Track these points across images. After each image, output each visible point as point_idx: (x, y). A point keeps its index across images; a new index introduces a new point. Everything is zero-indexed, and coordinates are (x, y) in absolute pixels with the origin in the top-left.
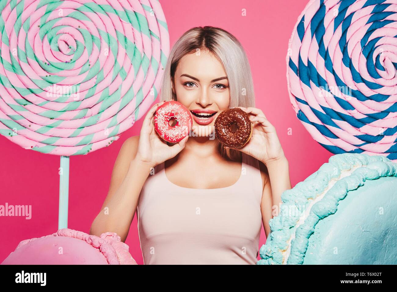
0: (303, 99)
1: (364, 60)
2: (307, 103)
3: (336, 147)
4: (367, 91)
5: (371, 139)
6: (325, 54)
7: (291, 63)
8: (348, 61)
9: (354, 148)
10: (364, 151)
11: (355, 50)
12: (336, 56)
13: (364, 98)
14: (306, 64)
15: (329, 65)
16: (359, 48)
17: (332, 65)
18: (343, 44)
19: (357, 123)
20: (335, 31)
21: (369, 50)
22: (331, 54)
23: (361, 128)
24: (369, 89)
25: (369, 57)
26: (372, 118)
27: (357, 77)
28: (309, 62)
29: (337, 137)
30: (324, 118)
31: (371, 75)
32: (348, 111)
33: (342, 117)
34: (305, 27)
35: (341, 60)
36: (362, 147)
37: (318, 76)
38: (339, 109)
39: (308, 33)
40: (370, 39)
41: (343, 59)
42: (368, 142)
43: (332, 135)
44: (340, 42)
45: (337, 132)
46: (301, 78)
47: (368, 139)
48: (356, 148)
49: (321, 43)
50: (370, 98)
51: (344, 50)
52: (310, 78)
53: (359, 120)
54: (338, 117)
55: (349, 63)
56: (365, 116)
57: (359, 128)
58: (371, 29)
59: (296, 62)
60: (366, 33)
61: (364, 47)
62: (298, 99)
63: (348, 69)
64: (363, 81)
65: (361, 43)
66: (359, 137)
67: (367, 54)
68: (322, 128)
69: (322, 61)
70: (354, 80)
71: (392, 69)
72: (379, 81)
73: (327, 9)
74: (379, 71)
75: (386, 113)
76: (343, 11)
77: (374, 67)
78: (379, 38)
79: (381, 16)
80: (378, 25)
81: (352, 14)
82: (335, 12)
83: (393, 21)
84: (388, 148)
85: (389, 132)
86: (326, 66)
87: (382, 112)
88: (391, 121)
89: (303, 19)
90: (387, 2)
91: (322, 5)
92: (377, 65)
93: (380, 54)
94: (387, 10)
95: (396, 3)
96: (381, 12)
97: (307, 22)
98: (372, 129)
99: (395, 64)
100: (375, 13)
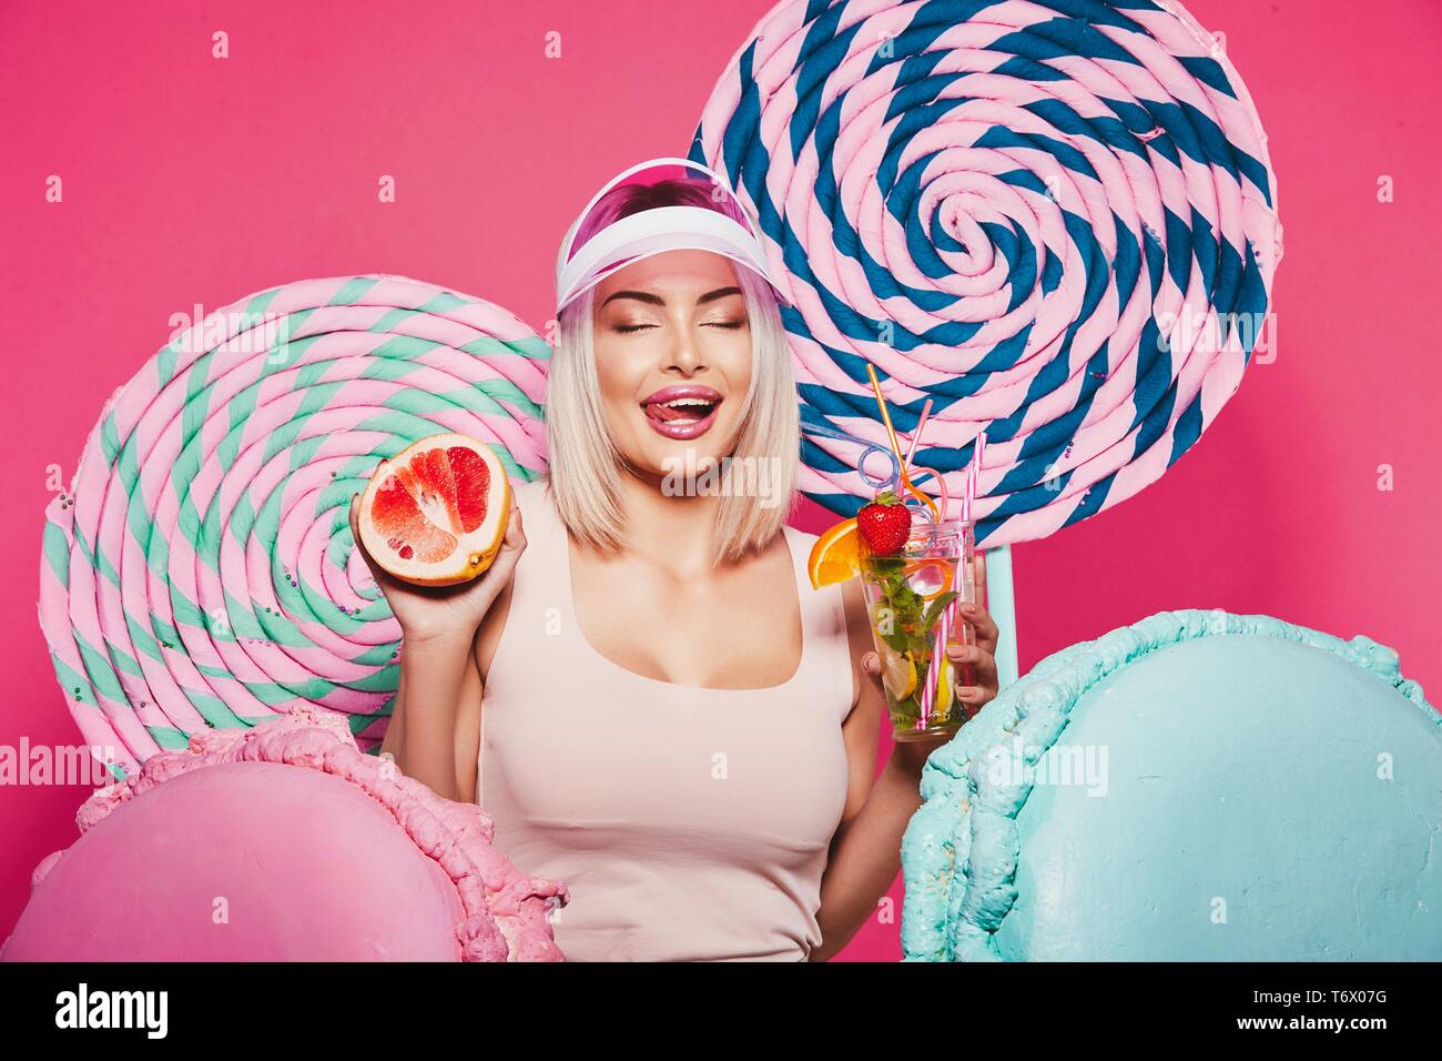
1: (894, 229)
3: (848, 496)
4: (917, 319)
5: (949, 459)
6: (779, 230)
8: (849, 241)
10: (934, 496)
11: (865, 207)
12: (814, 231)
13: (911, 340)
15: (797, 260)
16: (875, 196)
17: (807, 257)
18: (828, 192)
19: (904, 418)
20: (796, 158)
21: (907, 196)
22: (796, 226)
23: (912, 432)
24: (923, 313)
25: (906, 215)
26: (943, 395)
27: (884, 282)
29: (850, 469)
31: (925, 271)
34: (709, 158)
35: (830, 237)
38: (844, 384)
40: (903, 163)
41: (833, 236)
42: (941, 469)
43: (834, 464)
44: (817, 188)
45: (843, 453)
47: (939, 461)
49: (762, 200)
50: (929, 338)
51: (834, 208)
53: (905, 408)
54: (843, 406)
55: (852, 246)
56: (922, 394)
57: (908, 430)
58: (901, 134)
60: (890, 148)
61: (890, 194)
63: (853, 262)
64: (902, 290)
65: (878, 178)
66: (914, 458)
67: (901, 210)
69: (776, 251)
70: (873, 292)
71: (978, 242)
72: (947, 284)
73: (763, 92)
74: (946, 256)
75: (979, 374)
76: (809, 92)
77: (930, 248)
78: (928, 157)
79: (925, 90)
80: (919, 116)
81: (840, 98)
82: (788, 100)
83: (964, 99)
84: (996, 478)
85: (1000, 431)
86: (788, 261)
87: (968, 373)
88: (1002, 394)
89: (699, 135)
90: (936, 45)
91: (748, 85)
92: (936, 238)
93: (940, 203)
94: (943, 67)
95: (967, 44)
96: (922, 80)
97: (711, 142)
98: (948, 429)
99: (988, 229)
100: (906, 84)
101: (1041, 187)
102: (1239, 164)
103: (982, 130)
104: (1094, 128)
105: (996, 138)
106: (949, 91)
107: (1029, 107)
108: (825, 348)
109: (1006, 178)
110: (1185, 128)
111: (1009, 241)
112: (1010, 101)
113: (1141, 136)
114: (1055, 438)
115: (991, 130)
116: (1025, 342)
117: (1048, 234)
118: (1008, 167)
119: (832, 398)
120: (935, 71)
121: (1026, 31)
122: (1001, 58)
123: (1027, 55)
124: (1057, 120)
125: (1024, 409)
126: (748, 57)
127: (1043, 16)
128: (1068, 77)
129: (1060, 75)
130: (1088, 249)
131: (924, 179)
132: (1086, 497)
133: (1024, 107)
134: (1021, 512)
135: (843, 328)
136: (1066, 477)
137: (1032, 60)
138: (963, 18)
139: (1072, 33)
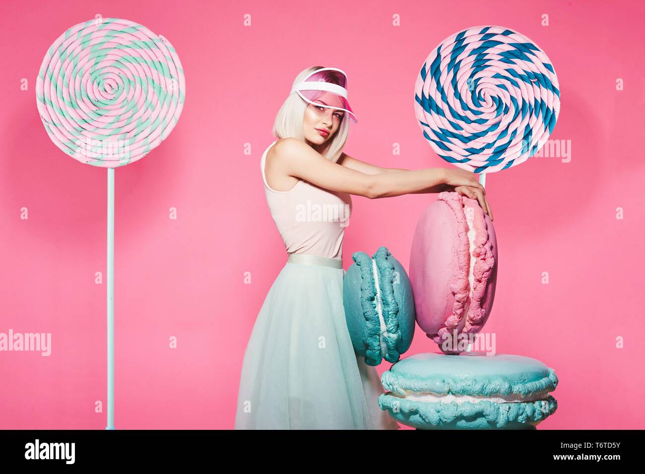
0: (426, 123)
1: (470, 94)
2: (428, 126)
3: (450, 157)
4: (472, 117)
5: (475, 151)
6: (441, 90)
7: (417, 97)
8: (458, 95)
9: (463, 158)
10: (470, 160)
11: (463, 88)
12: (450, 92)
13: (470, 122)
14: (428, 98)
15: (444, 98)
16: (466, 86)
17: (447, 98)
18: (455, 83)
19: (465, 140)
20: (448, 74)
21: (474, 87)
22: (446, 90)
23: (468, 144)
24: (473, 115)
25: (473, 92)
26: (476, 136)
27: (465, 107)
28: (429, 96)
29: (451, 150)
30: (441, 136)
31: (475, 105)
32: (459, 131)
33: (455, 136)
34: (427, 71)
36: (468, 157)
37: (437, 106)
38: (452, 129)
39: (429, 76)
40: (474, 79)
41: (454, 94)
42: (473, 153)
43: (447, 149)
44: (452, 81)
45: (451, 147)
46: (424, 108)
47: (473, 151)
49: (438, 83)
50: (474, 122)
51: (455, 88)
52: (431, 107)
53: (466, 138)
54: (451, 135)
55: (459, 97)
56: (471, 135)
57: (466, 143)
58: (474, 72)
59: (420, 96)
60: (471, 75)
62: (422, 123)
63: (458, 101)
64: (469, 109)
65: (467, 81)
66: (467, 150)
67: (472, 90)
69: (439, 95)
70: (462, 108)
71: (490, 100)
72: (481, 109)
73: (442, 58)
74: (481, 102)
75: (486, 132)
76: (453, 59)
77: (477, 99)
78: (480, 78)
79: (482, 62)
80: (479, 69)
81: (460, 61)
82: (448, 60)
83: (490, 66)
84: (487, 157)
85: (489, 146)
86: (442, 98)
87: (483, 132)
88: (490, 138)
89: (425, 65)
90: (485, 52)
91: (439, 55)
92: (479, 98)
93: (481, 89)
94: (486, 58)
95: (493, 53)
96: (481, 60)
97: (428, 68)
98: (477, 144)
99: (492, 97)
100: (477, 60)
101: (507, 89)
102: (554, 89)
103: (494, 74)
104: (521, 77)
105: (497, 76)
106: (487, 63)
108: (448, 120)
109: (498, 86)
110: (543, 80)
111: (498, 101)
112: (501, 67)
113: (531, 80)
114: (502, 150)
115: (496, 74)
116: (499, 126)
117: (506, 101)
118: (499, 83)
119: (449, 133)
120: (484, 58)
121: (508, 52)
122: (500, 57)
123: (507, 57)
124: (512, 74)
125: (495, 142)
126: (439, 48)
127: (512, 49)
128: (516, 64)
129: (514, 63)
130: (516, 105)
131: (478, 84)
132: (507, 164)
133: (505, 70)
134: (491, 166)
135: (454, 116)
136: (503, 159)
137: (508, 59)
138: (493, 47)
139: (518, 53)
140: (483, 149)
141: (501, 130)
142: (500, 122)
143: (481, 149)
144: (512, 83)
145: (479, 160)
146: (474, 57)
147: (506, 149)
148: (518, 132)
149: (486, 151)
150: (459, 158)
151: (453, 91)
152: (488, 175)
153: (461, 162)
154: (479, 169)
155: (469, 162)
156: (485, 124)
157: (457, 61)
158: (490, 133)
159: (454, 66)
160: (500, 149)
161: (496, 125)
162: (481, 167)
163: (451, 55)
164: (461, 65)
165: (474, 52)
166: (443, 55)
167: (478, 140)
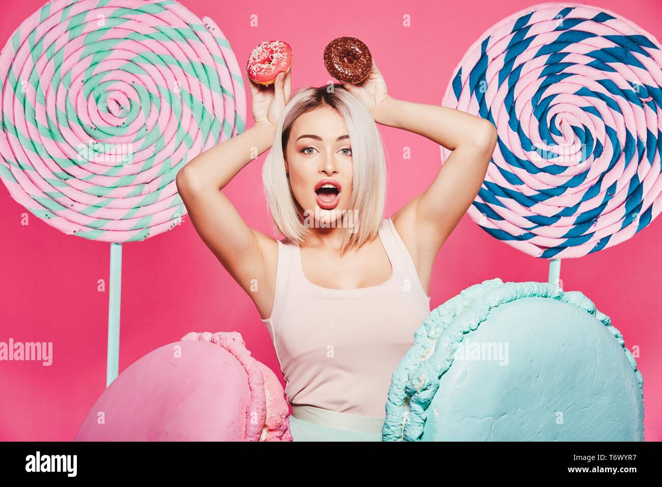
1: (535, 123)
3: (500, 230)
4: (540, 162)
5: (545, 221)
6: (487, 115)
8: (515, 125)
9: (523, 232)
10: (535, 235)
11: (524, 111)
12: (501, 118)
13: (535, 170)
16: (530, 108)
18: (510, 104)
19: (527, 201)
20: (499, 87)
21: (543, 110)
22: (494, 115)
23: (531, 208)
25: (542, 119)
26: (546, 194)
27: (526, 144)
29: (502, 219)
30: (486, 194)
32: (516, 186)
33: (508, 194)
34: (463, 82)
35: (507, 122)
36: (533, 231)
38: (504, 183)
39: (466, 90)
40: (543, 97)
41: (509, 122)
42: (541, 224)
43: (496, 217)
44: (506, 100)
45: (502, 212)
47: (540, 221)
48: (525, 232)
49: (482, 102)
50: (543, 170)
51: (511, 111)
53: (529, 198)
54: (503, 193)
55: (516, 127)
56: (537, 193)
57: (529, 207)
58: (545, 85)
60: (539, 90)
61: (536, 107)
63: (516, 134)
65: (532, 101)
66: (529, 219)
67: (540, 115)
68: (484, 207)
70: (523, 147)
71: (570, 133)
73: (490, 59)
74: (555, 136)
75: (562, 189)
76: (509, 62)
77: (548, 132)
78: (554, 96)
79: (557, 68)
80: (553, 79)
81: (521, 66)
82: (500, 64)
83: (572, 74)
84: (565, 231)
85: (568, 212)
87: (558, 187)
88: (570, 198)
89: (460, 71)
90: (564, 50)
91: (484, 56)
92: (552, 129)
93: (556, 115)
94: (566, 60)
95: (577, 52)
96: (557, 64)
97: (465, 77)
98: (546, 209)
99: (575, 129)
100: (549, 64)
101: (599, 115)
103: (578, 88)
104: (625, 94)
105: (583, 92)
106: (567, 70)
107: (599, 82)
108: (498, 167)
109: (584, 109)
111: (584, 135)
112: (590, 78)
113: (643, 100)
114: (590, 219)
115: (582, 88)
116: (585, 177)
117: (599, 134)
118: (586, 105)
119: (499, 189)
120: (562, 61)
121: (603, 50)
122: (590, 60)
123: (601, 60)
124: (610, 88)
125: (579, 204)
126: (485, 44)
127: (611, 45)
128: (616, 71)
129: (613, 70)
130: (615, 143)
131: (551, 105)
132: (598, 244)
133: (597, 81)
134: (571, 246)
135: (507, 160)
136: (592, 234)
137: (603, 62)
138: (577, 41)
139: (621, 53)
140: (557, 217)
141: (589, 185)
142: (588, 171)
143: (554, 216)
144: (608, 105)
145: (551, 235)
146: (545, 59)
147: (597, 217)
148: (619, 188)
149: (563, 221)
150: (517, 232)
151: (507, 118)
152: (564, 261)
153: (520, 238)
154: (550, 252)
155: (534, 240)
156: (562, 174)
157: (516, 65)
158: (569, 191)
159: (511, 74)
160: (586, 217)
161: (582, 176)
162: (553, 248)
163: (504, 55)
164: (523, 71)
165: (543, 51)
166: (491, 54)
167: (549, 201)
